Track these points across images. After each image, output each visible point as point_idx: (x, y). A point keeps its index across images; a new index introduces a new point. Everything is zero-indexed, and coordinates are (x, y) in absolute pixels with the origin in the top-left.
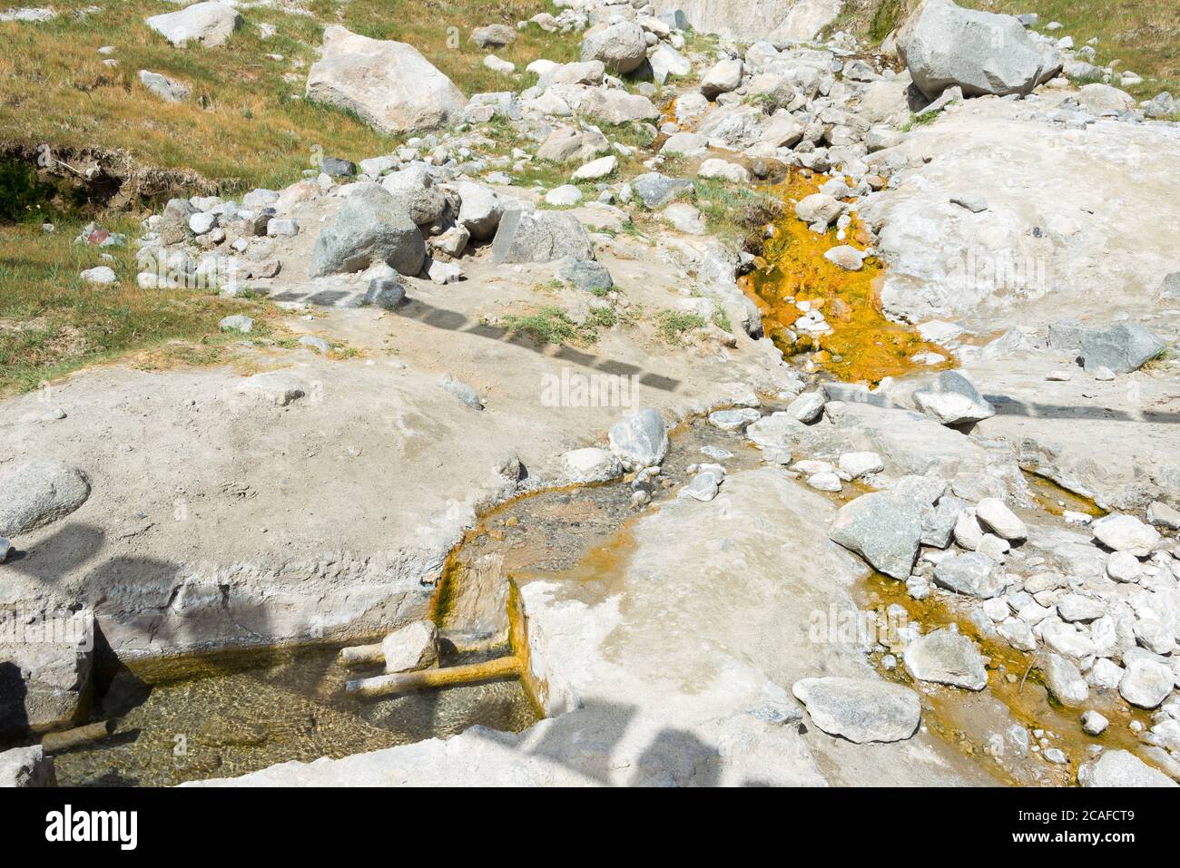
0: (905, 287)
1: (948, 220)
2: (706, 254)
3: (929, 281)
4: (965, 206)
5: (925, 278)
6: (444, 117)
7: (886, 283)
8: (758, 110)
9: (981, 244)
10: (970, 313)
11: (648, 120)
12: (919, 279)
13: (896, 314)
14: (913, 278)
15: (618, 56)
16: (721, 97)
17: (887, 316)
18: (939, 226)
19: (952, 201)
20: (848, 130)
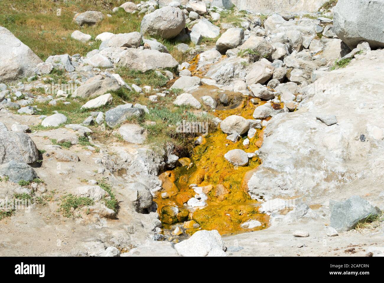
0: (266, 176)
1: (309, 131)
2: (136, 156)
3: (282, 172)
4: (323, 122)
5: (280, 170)
7: (255, 174)
8: (246, 60)
9: (325, 146)
10: (307, 193)
11: (168, 69)
12: (277, 171)
13: (258, 195)
14: (273, 170)
15: (162, 28)
16: (228, 51)
17: (252, 196)
18: (302, 135)
19: (318, 119)
20: (300, 72)
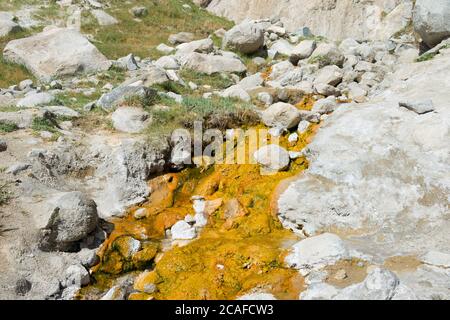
0: (312, 190)
1: (389, 121)
3: (340, 184)
4: (410, 108)
5: (336, 180)
6: (81, 68)
8: (316, 65)
9: (416, 144)
11: (236, 73)
12: (330, 181)
13: (294, 222)
14: (324, 180)
16: (300, 62)
17: (285, 223)
18: (376, 127)
19: (401, 105)
